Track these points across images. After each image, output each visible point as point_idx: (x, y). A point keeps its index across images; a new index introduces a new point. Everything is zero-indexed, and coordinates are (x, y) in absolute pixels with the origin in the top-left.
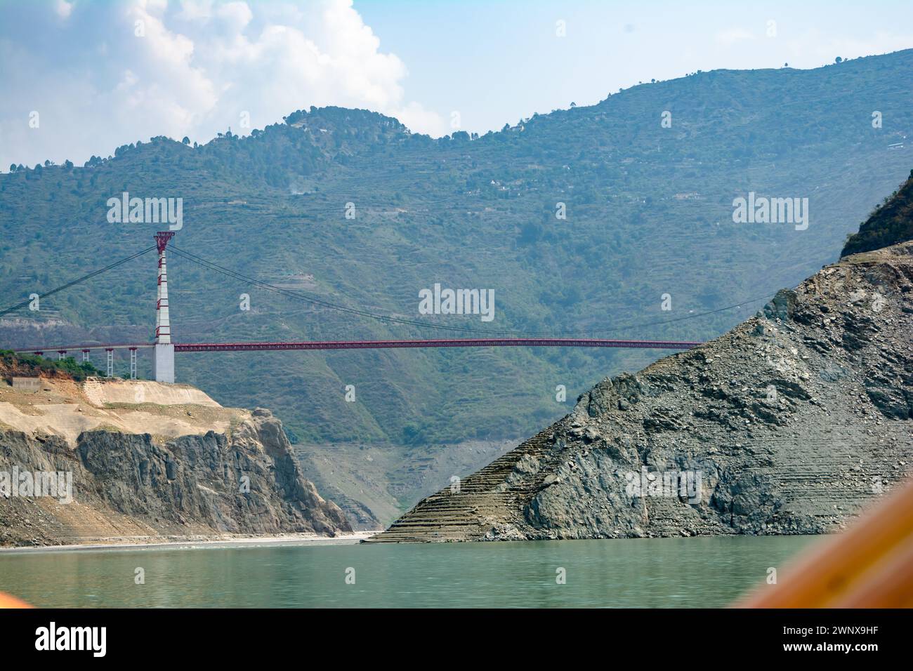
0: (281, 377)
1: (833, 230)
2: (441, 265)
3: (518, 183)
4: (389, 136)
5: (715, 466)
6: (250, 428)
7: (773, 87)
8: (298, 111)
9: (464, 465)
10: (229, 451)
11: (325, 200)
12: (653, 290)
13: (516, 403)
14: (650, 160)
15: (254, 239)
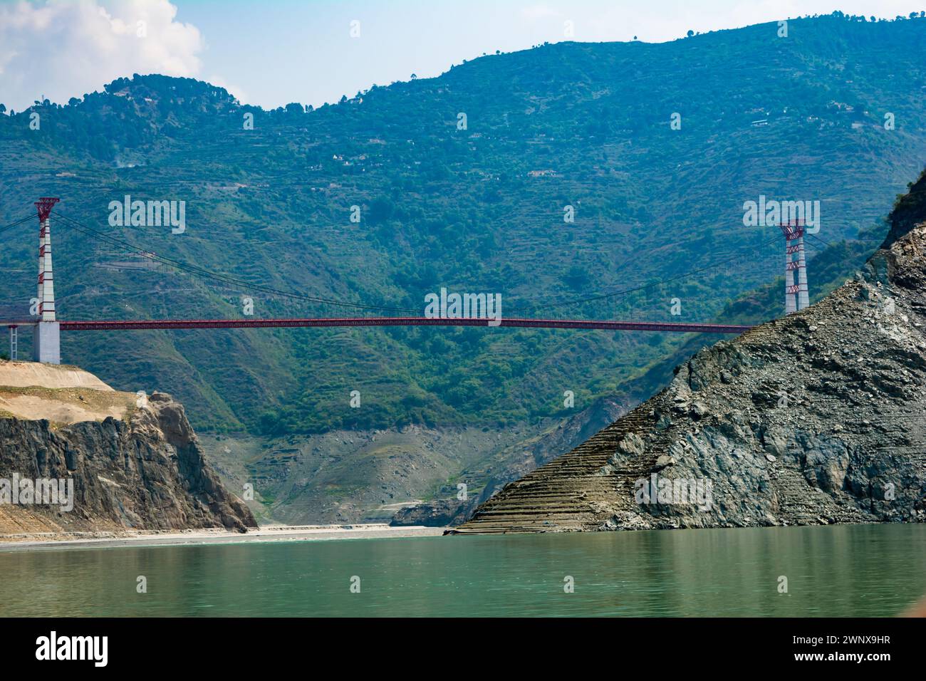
0: (128, 362)
1: (701, 209)
2: (291, 244)
3: (363, 158)
4: (218, 106)
5: (844, 445)
6: (150, 414)
7: (623, 61)
8: (120, 79)
9: (331, 456)
10: (130, 439)
11: (158, 173)
12: (516, 271)
13: (381, 391)
14: (499, 136)
15: (87, 214)
